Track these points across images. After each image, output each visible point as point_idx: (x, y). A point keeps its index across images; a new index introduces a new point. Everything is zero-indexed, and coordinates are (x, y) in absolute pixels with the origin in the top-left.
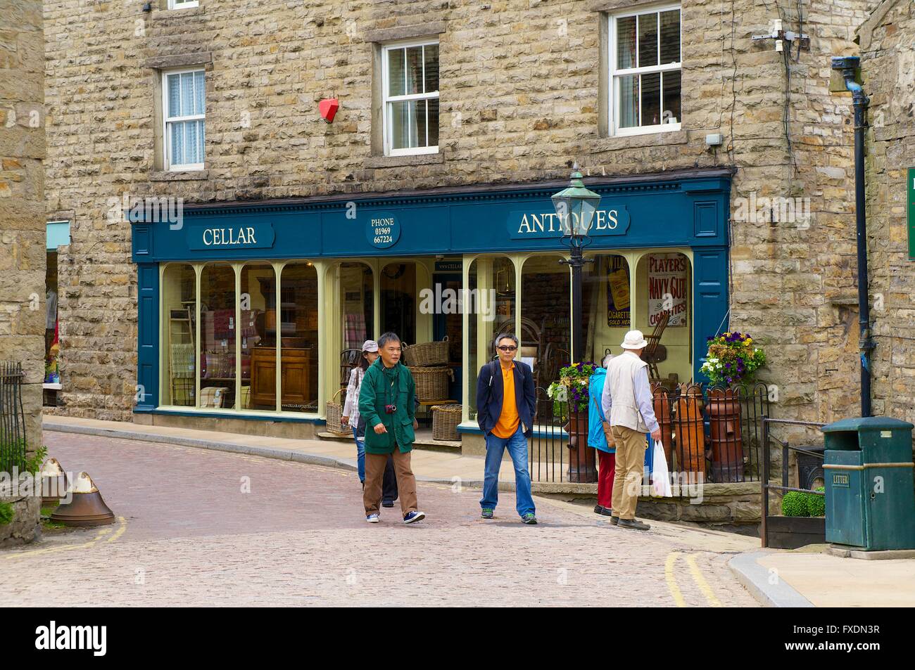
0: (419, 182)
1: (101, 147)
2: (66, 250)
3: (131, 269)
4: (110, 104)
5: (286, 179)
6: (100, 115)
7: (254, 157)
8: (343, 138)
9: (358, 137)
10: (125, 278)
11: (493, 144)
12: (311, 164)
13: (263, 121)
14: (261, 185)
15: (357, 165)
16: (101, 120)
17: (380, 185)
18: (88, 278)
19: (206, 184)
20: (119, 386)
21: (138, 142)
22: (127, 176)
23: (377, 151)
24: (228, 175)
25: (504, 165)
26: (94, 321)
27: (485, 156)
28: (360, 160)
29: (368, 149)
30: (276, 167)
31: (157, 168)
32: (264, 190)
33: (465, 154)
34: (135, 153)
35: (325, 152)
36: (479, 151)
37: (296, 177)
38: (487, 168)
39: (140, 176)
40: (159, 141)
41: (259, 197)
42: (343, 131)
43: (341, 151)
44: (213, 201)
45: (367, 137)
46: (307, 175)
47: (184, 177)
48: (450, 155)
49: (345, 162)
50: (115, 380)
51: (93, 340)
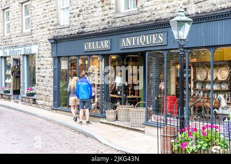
0: (130, 22)
1: (45, 18)
2: (37, 53)
3: (52, 59)
4: (47, 4)
5: (90, 25)
6: (44, 8)
7: (81, 17)
8: (107, 7)
9: (111, 6)
10: (50, 62)
11: (156, 4)
12: (98, 19)
13: (84, 4)
14: (83, 28)
15: (111, 17)
16: (45, 10)
17: (118, 25)
18: (42, 63)
19: (69, 29)
20: (49, 99)
21: (53, 16)
22: (51, 28)
23: (117, 11)
24: (75, 25)
25: (160, 12)
26: (43, 77)
27: (153, 9)
28: (112, 15)
29: (113, 11)
30: (88, 20)
31: (58, 24)
33: (146, 9)
34: (52, 20)
35: (101, 13)
36: (151, 7)
37: (93, 24)
38: (154, 14)
39: (54, 27)
40: (59, 15)
41: (82, 33)
42: (107, 5)
43: (106, 12)
44: (71, 34)
45: (114, 6)
46: (97, 23)
47: (64, 27)
48: (141, 10)
49: (107, 16)
50: (48, 97)
51: (43, 83)
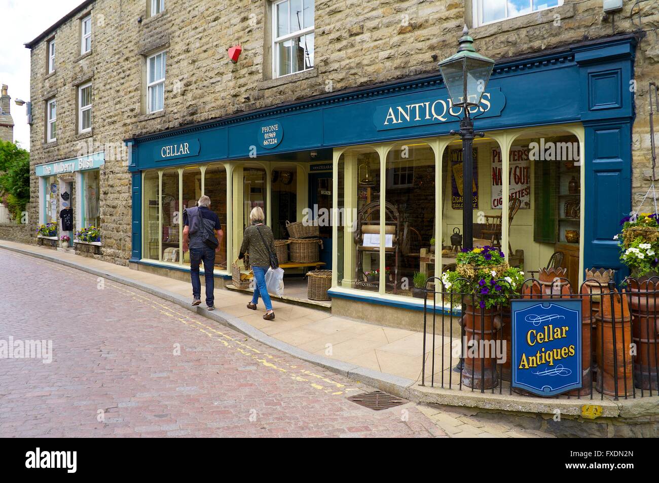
0: (297, 94)
1: (118, 106)
2: (103, 168)
3: (129, 176)
4: (122, 81)
5: (207, 108)
6: (118, 89)
7: (189, 96)
8: (244, 71)
9: (254, 69)
10: (126, 181)
11: (360, 53)
12: (223, 94)
13: (195, 71)
14: (192, 114)
15: (253, 89)
16: (118, 91)
17: (268, 101)
18: (111, 183)
19: (164, 119)
20: (124, 246)
21: (134, 100)
22: (128, 121)
23: (266, 77)
24: (176, 111)
25: (370, 69)
26: (114, 207)
27: (353, 65)
28: (255, 84)
29: (260, 76)
30: (202, 100)
31: (141, 114)
32: (195, 117)
33: (335, 66)
34: (132, 107)
35: (231, 84)
36: (348, 61)
37: (213, 105)
38: (355, 74)
39: (134, 120)
40: (144, 98)
41: (192, 122)
42: (243, 67)
43: (242, 81)
44: (167, 129)
45: (260, 67)
46: (220, 103)
47: (153, 117)
48: (323, 69)
49: (244, 89)
50: (123, 241)
51: (113, 218)
